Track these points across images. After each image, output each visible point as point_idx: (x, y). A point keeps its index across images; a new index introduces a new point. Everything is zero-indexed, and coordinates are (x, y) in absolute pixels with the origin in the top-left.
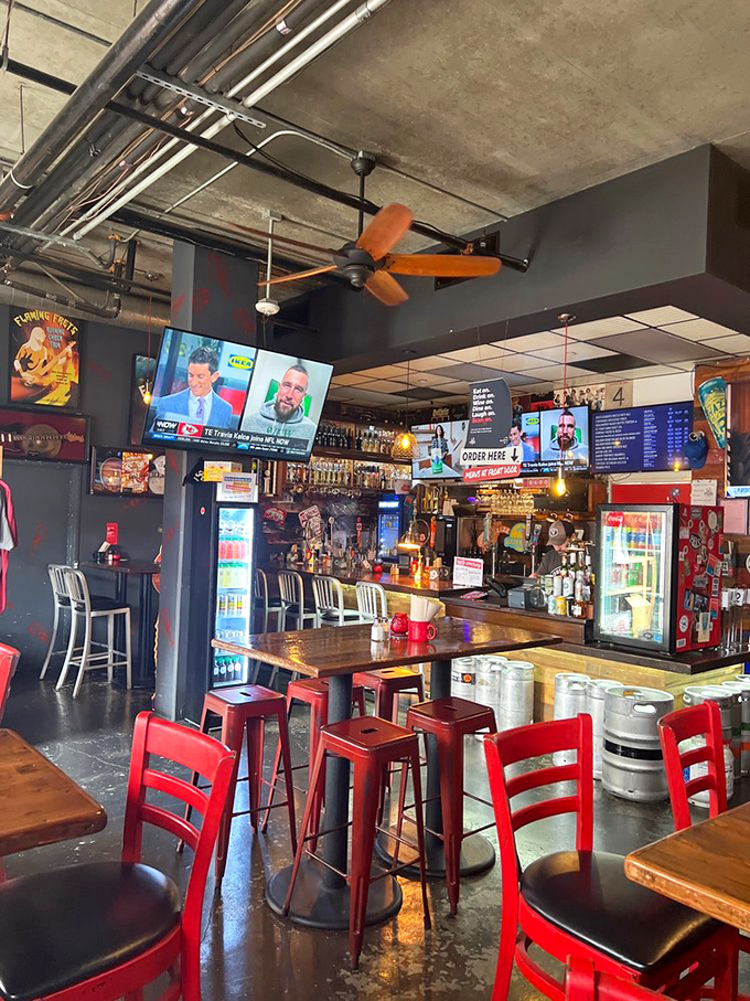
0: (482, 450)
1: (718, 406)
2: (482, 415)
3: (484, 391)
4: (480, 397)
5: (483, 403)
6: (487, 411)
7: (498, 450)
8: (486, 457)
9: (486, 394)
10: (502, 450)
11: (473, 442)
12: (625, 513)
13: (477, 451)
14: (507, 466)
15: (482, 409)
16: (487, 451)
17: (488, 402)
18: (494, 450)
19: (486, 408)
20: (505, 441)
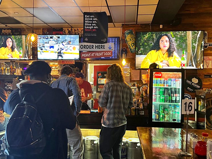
0: (92, 44)
1: (131, 39)
2: (91, 28)
3: (91, 16)
4: (89, 19)
5: (91, 22)
6: (94, 26)
7: (100, 44)
8: (94, 47)
9: (93, 18)
10: (103, 45)
11: (86, 39)
12: (162, 73)
13: (89, 44)
14: (106, 52)
15: (90, 25)
16: (94, 45)
17: (93, 22)
18: (98, 44)
19: (93, 25)
20: (105, 40)
